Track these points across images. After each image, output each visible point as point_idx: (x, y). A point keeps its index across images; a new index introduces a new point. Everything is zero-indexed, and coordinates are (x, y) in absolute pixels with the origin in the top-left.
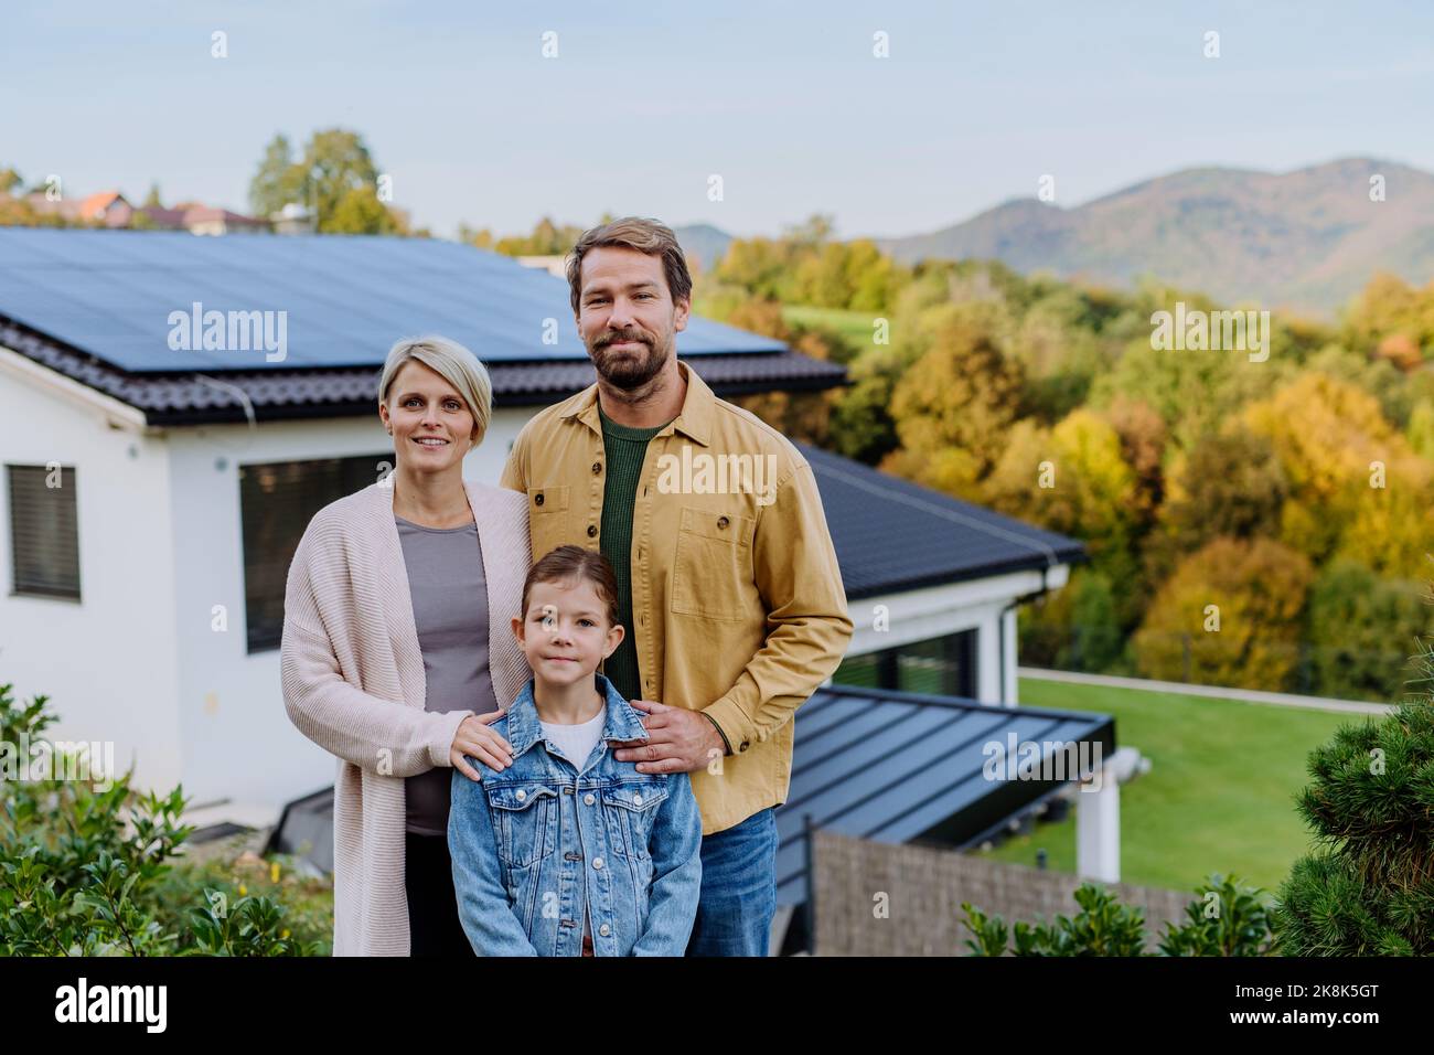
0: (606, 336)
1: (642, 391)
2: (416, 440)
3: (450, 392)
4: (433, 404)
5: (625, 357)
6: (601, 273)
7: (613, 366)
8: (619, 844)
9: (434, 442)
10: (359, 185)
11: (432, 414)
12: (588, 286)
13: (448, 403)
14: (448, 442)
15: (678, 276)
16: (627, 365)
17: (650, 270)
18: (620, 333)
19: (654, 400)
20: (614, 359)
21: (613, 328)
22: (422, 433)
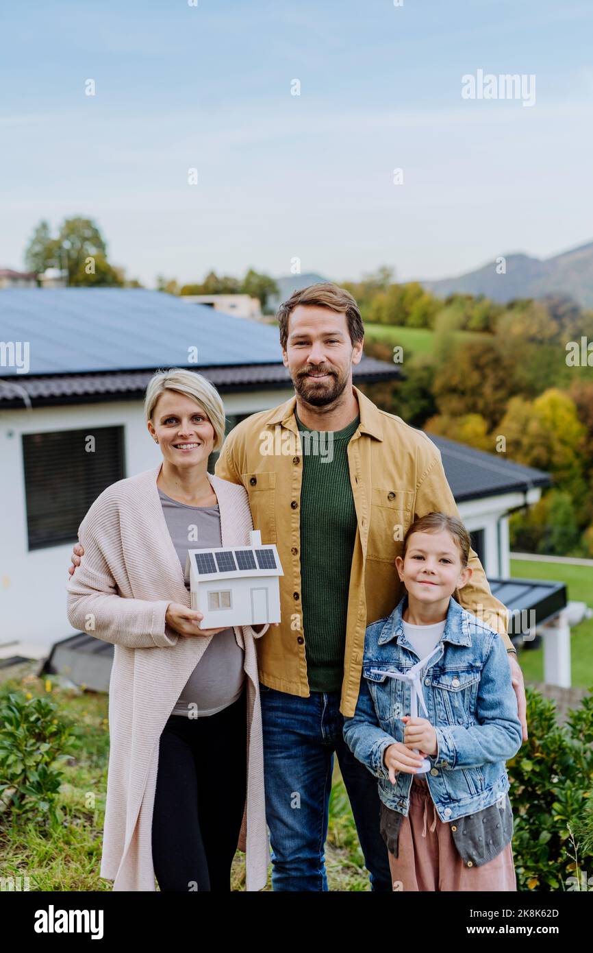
0: (306, 369)
1: (329, 406)
2: (176, 446)
3: (196, 409)
4: (185, 421)
5: (319, 386)
6: (304, 324)
7: (310, 392)
8: (442, 713)
9: (189, 446)
10: (92, 250)
11: (186, 428)
12: (294, 332)
13: (195, 418)
14: (199, 444)
15: (355, 325)
16: (321, 392)
17: (337, 323)
18: (316, 368)
19: (336, 412)
20: (311, 388)
21: (311, 364)
22: (179, 441)
